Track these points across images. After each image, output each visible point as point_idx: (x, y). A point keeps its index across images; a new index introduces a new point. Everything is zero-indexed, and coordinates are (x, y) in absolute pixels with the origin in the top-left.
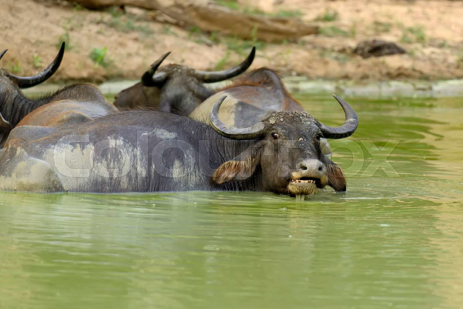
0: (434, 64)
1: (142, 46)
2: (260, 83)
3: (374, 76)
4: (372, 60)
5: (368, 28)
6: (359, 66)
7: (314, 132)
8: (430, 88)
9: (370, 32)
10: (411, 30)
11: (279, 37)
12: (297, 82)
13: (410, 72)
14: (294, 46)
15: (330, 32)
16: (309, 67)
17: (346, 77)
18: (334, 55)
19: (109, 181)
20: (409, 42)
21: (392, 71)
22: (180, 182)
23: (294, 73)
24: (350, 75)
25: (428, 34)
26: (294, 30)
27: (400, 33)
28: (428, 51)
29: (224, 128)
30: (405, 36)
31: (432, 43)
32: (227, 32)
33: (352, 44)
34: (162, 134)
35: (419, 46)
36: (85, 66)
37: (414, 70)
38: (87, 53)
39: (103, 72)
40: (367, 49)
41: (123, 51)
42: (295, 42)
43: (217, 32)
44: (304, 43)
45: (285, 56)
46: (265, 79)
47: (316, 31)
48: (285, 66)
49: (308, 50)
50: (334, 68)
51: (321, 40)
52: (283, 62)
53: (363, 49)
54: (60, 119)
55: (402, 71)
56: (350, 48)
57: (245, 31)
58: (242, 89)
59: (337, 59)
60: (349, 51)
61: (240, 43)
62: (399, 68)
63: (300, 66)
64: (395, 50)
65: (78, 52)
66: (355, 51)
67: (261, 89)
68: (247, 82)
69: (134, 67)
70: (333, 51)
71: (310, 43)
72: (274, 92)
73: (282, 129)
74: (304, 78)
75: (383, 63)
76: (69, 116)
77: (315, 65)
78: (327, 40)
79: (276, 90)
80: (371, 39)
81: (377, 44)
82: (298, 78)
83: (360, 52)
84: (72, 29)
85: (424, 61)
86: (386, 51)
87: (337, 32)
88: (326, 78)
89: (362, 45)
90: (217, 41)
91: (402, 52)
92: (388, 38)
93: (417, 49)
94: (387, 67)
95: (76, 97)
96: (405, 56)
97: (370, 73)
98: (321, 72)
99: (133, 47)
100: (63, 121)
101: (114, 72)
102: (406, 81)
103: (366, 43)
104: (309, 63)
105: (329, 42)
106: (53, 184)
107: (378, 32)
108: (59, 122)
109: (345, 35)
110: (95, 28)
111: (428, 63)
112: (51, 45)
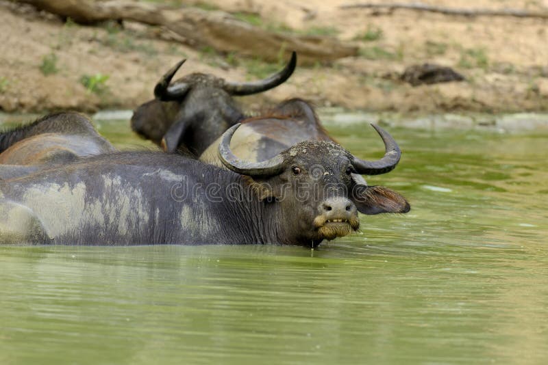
0: (498, 94)
1: (143, 69)
2: (290, 116)
3: (425, 108)
4: (423, 88)
5: (419, 50)
6: (407, 95)
7: (343, 165)
8: (494, 123)
9: (421, 55)
10: (471, 52)
11: (311, 60)
12: (332, 114)
13: (470, 103)
14: (329, 70)
15: (373, 54)
16: (346, 96)
17: (392, 109)
18: (377, 81)
19: (105, 226)
20: (469, 67)
21: (448, 102)
22: (190, 231)
23: (328, 104)
24: (396, 106)
25: (492, 57)
26: (328, 50)
27: (458, 56)
28: (491, 78)
29: (236, 161)
30: (463, 59)
31: (497, 68)
32: (247, 52)
33: (399, 68)
34: (168, 176)
35: (481, 71)
36: (74, 93)
37: (474, 101)
38: (76, 77)
39: (96, 100)
40: (417, 75)
41: (120, 75)
42: (330, 65)
43: (235, 52)
44: (341, 67)
45: (318, 83)
46: (297, 111)
47: (355, 53)
48: (318, 94)
49: (345, 76)
50: (377, 97)
51: (361, 63)
52: (315, 90)
53: (412, 75)
54: (43, 157)
55: (459, 102)
56: (396, 73)
57: (270, 52)
58: (268, 123)
59: (380, 86)
60: (395, 77)
61: (263, 66)
62: (456, 99)
63: (336, 95)
64: (451, 76)
65: (65, 76)
66: (402, 78)
67: (290, 123)
68: (275, 115)
69: (133, 95)
70: (375, 76)
71: (348, 67)
72: (307, 127)
73: (304, 162)
74: (340, 109)
75: (437, 92)
76: (54, 152)
77: (353, 93)
78: (368, 63)
79: (308, 124)
80: (421, 63)
81: (430, 69)
82: (334, 110)
83: (408, 78)
84: (58, 48)
85: (486, 90)
86: (441, 77)
87: (380, 54)
88: (367, 109)
89: (411, 70)
90: (234, 64)
91: (459, 78)
92: (443, 62)
93: (477, 75)
94: (441, 97)
95: (61, 129)
96: (464, 84)
97: (421, 104)
98: (360, 101)
99: (132, 70)
100: (47, 159)
101: (110, 100)
102: (464, 115)
103: (416, 68)
104: (347, 91)
105: (371, 66)
106: (36, 231)
107: (430, 54)
108: (42, 160)
109: (391, 57)
110: (86, 47)
111: (491, 92)
112: (34, 67)
